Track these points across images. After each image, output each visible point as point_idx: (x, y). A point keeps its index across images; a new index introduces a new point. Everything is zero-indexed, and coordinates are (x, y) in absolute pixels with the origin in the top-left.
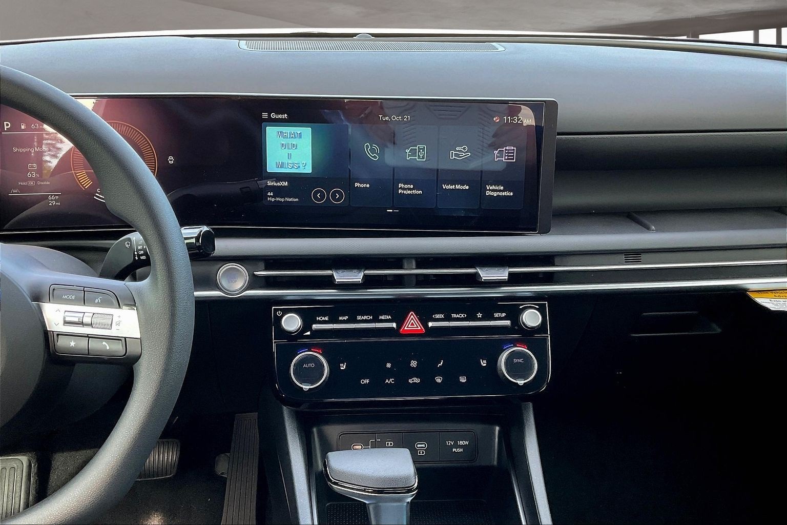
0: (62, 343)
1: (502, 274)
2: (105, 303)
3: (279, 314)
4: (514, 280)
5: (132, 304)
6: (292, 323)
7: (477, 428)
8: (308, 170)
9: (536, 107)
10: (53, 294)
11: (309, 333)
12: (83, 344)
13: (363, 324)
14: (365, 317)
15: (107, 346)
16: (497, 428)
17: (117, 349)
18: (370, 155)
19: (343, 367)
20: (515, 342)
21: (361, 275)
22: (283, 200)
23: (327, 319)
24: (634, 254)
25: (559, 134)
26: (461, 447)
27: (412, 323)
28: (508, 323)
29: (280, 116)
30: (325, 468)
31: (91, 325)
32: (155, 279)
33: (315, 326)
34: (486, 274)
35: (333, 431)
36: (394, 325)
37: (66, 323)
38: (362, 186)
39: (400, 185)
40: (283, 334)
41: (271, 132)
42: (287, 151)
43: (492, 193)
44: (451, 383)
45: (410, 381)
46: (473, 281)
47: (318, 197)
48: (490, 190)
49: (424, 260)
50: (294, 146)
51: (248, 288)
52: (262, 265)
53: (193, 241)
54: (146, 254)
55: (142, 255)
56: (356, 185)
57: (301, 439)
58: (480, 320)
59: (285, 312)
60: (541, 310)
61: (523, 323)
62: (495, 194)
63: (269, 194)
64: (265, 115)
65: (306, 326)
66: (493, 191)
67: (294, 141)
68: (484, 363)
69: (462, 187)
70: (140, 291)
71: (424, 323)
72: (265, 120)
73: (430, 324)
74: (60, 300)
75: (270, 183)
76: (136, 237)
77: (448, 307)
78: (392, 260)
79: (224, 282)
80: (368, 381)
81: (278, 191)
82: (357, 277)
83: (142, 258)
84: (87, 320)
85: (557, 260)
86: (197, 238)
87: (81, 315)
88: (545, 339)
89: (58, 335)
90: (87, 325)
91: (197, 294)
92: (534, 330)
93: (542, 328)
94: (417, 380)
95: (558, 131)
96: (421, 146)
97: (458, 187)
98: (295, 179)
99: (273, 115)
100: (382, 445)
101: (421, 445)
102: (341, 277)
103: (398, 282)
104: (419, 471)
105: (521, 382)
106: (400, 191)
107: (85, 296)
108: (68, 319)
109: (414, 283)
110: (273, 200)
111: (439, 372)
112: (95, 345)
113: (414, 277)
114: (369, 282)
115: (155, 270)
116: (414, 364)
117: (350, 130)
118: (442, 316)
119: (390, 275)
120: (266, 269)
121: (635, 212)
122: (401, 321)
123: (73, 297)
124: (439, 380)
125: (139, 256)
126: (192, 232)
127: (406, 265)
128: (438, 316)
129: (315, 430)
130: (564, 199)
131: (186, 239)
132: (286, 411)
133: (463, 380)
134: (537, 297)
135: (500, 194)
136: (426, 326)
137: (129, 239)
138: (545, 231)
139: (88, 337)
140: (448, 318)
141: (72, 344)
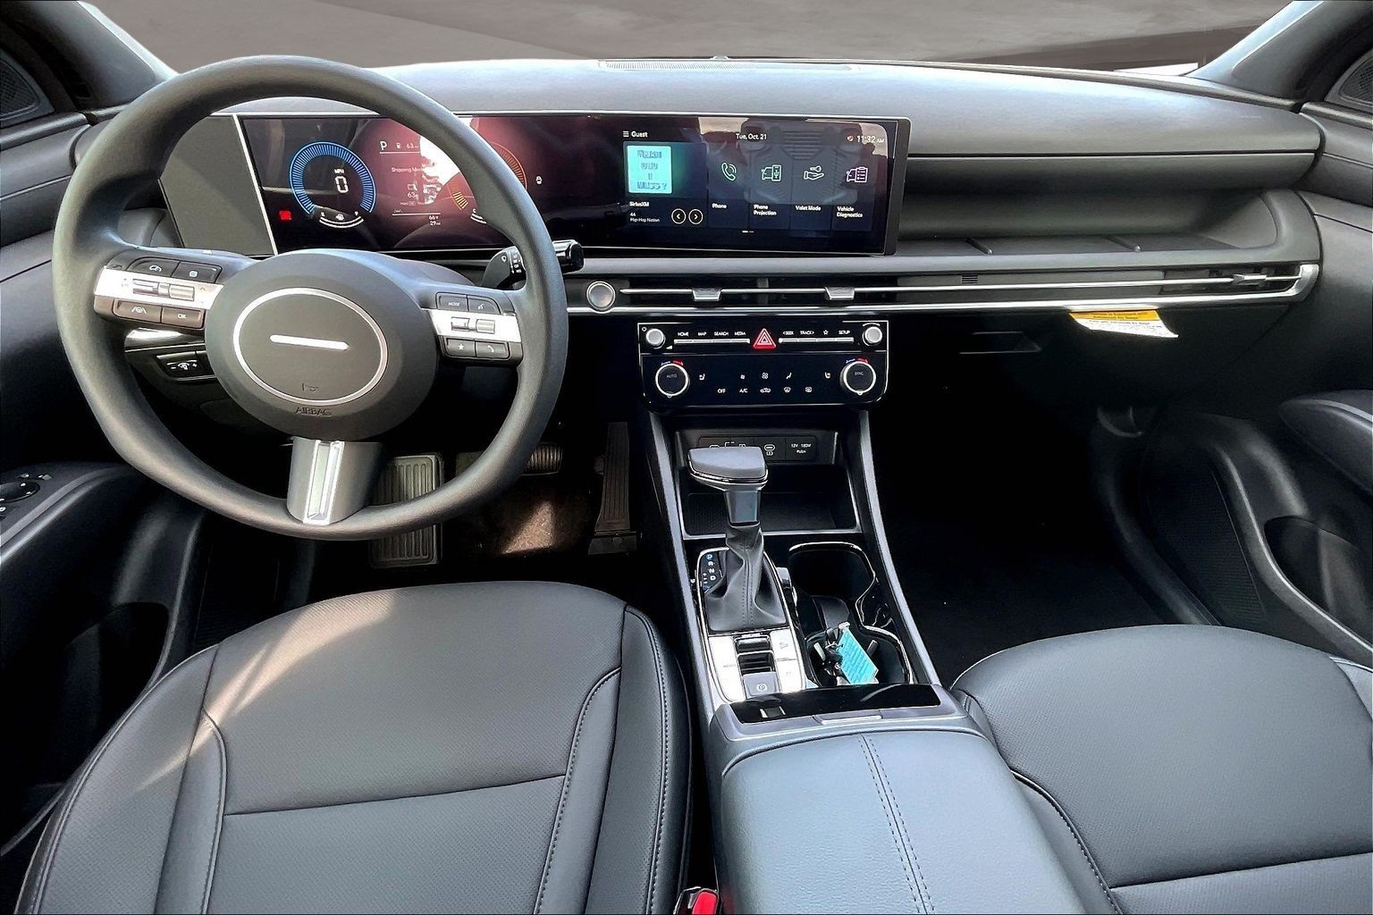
0: (451, 346)
1: (849, 294)
2: (487, 310)
3: (644, 329)
4: (860, 299)
5: (511, 311)
6: (655, 337)
7: (818, 433)
8: (669, 191)
9: (889, 126)
10: (439, 301)
11: (671, 347)
12: (470, 347)
13: (721, 338)
14: (722, 334)
15: (492, 350)
16: (836, 434)
17: (501, 352)
18: (728, 176)
19: (702, 378)
20: (857, 357)
21: (719, 293)
22: (644, 221)
23: (687, 334)
24: (970, 276)
25: (910, 155)
26: (803, 449)
27: (764, 339)
28: (851, 339)
29: (641, 135)
30: (688, 461)
31: (475, 330)
32: (530, 289)
33: (676, 341)
34: (834, 294)
35: (693, 435)
36: (748, 341)
37: (454, 328)
38: (720, 206)
39: (756, 206)
40: (648, 347)
41: (632, 151)
42: (648, 171)
43: (842, 215)
44: (798, 393)
45: (762, 391)
46: (821, 300)
47: (678, 217)
48: (840, 212)
49: (777, 279)
50: (655, 166)
51: (615, 305)
52: (628, 283)
53: (563, 254)
54: (520, 267)
55: (518, 269)
56: (714, 205)
57: (667, 446)
58: (826, 336)
59: (649, 327)
60: (883, 327)
61: (866, 341)
62: (845, 216)
63: (631, 215)
64: (626, 134)
65: (669, 341)
66: (845, 212)
67: (653, 160)
68: (828, 376)
69: (814, 209)
70: (516, 298)
71: (776, 340)
72: (627, 139)
73: (781, 340)
74: (447, 307)
75: (632, 204)
76: (511, 251)
77: (797, 324)
78: (748, 280)
79: (592, 298)
80: (724, 390)
81: (640, 212)
82: (715, 296)
83: (517, 271)
84: (472, 325)
85: (899, 281)
86: (567, 252)
87: (467, 321)
88: (885, 354)
89: (447, 339)
90: (472, 330)
91: (570, 310)
92: (873, 347)
93: (882, 344)
94: (767, 390)
95: (909, 152)
96: (777, 166)
97: (811, 208)
98: (655, 200)
99: (634, 134)
100: (736, 445)
101: (770, 448)
102: (700, 295)
103: (752, 300)
104: (768, 467)
105: (860, 393)
106: (755, 212)
107: (468, 304)
108: (454, 324)
109: (766, 302)
110: (636, 220)
111: (788, 383)
112: (481, 348)
113: (767, 296)
114: (726, 301)
115: (530, 279)
116: (765, 376)
117: (708, 149)
118: (792, 333)
119: (744, 294)
120: (632, 287)
121: (976, 238)
122: (754, 338)
123: (458, 304)
124: (787, 390)
125: (515, 269)
126: (563, 246)
127: (759, 284)
128: (788, 333)
129: (677, 433)
130: (909, 224)
131: (557, 252)
132: (652, 416)
133: (809, 390)
134: (880, 315)
135: (851, 215)
136: (776, 342)
137: (505, 254)
138: (890, 253)
139: (475, 341)
140: (797, 335)
141: (461, 347)
